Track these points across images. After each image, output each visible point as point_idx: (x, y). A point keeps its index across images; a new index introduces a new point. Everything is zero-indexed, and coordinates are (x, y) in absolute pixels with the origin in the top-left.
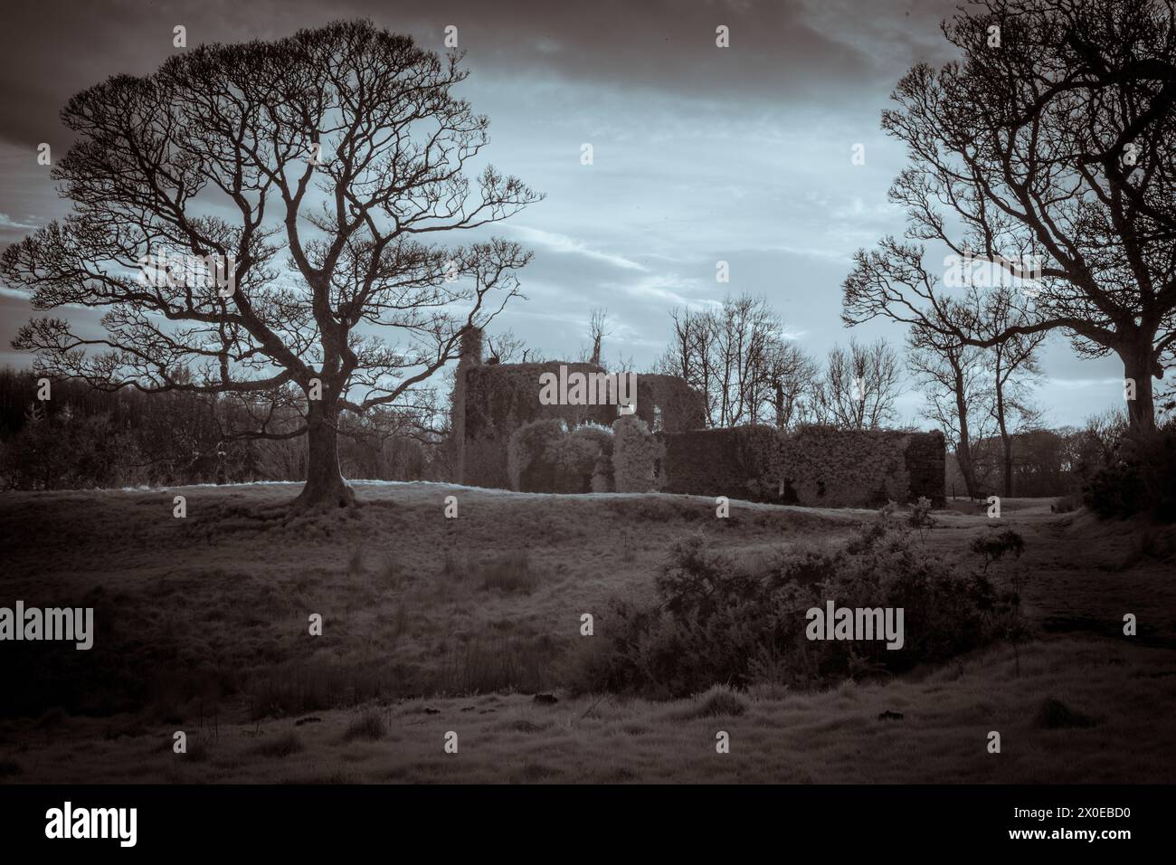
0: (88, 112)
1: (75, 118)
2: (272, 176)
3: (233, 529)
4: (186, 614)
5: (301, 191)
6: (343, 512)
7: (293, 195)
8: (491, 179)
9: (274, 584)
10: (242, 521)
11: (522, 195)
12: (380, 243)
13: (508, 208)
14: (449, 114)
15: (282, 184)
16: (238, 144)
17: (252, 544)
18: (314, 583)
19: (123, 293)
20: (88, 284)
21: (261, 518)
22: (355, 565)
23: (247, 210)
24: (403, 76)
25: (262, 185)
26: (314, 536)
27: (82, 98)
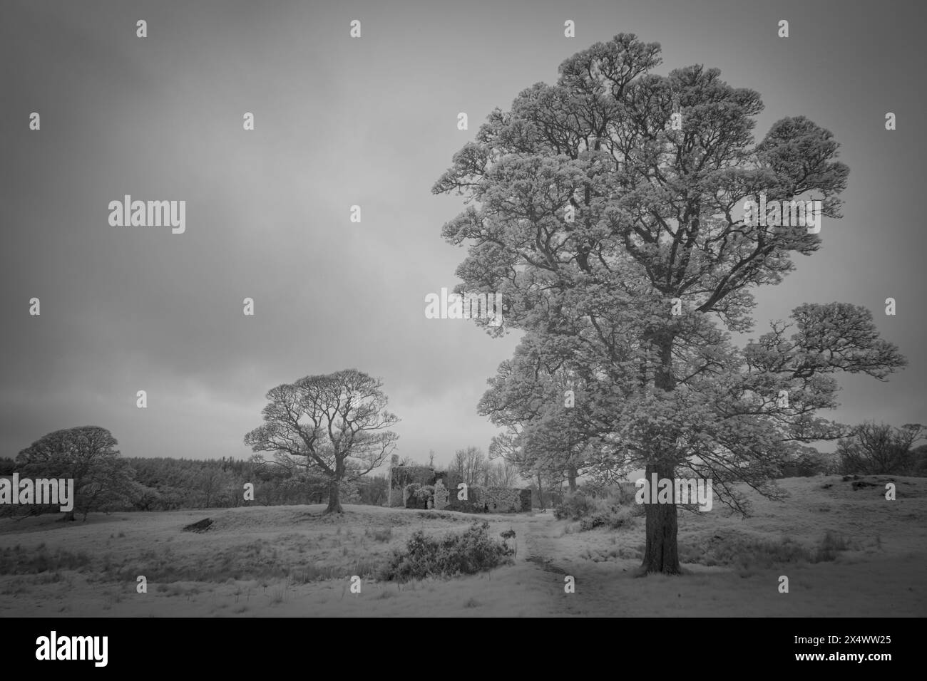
0: (273, 395)
1: (269, 396)
2: (324, 412)
3: (304, 520)
4: (283, 548)
5: (333, 417)
6: (338, 515)
7: (331, 418)
8: (386, 415)
9: (312, 539)
10: (306, 517)
11: (395, 420)
12: (353, 433)
13: (391, 423)
14: (377, 395)
15: (328, 415)
16: (315, 403)
17: (310, 524)
18: (325, 538)
19: (278, 446)
20: (270, 444)
21: (314, 516)
22: (339, 531)
23: (316, 422)
24: (364, 384)
25: (320, 415)
26: (328, 522)
27: (272, 391)
